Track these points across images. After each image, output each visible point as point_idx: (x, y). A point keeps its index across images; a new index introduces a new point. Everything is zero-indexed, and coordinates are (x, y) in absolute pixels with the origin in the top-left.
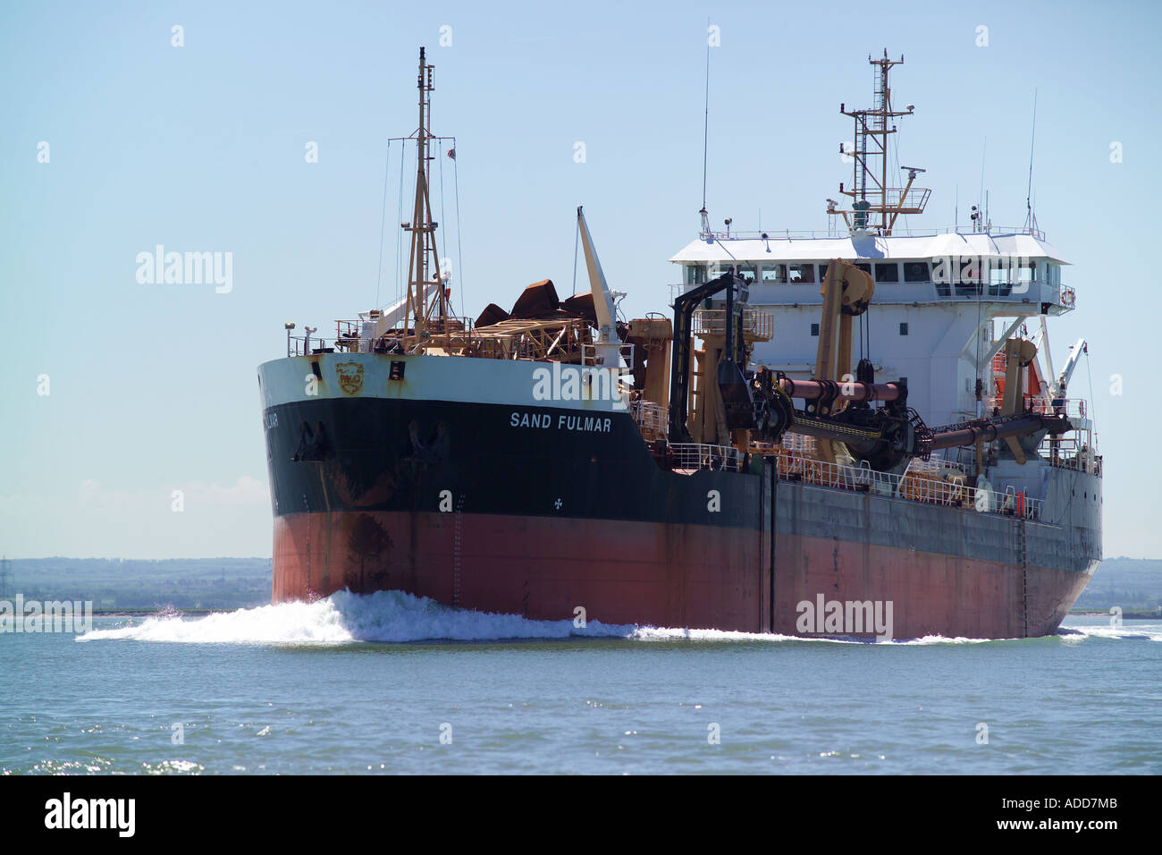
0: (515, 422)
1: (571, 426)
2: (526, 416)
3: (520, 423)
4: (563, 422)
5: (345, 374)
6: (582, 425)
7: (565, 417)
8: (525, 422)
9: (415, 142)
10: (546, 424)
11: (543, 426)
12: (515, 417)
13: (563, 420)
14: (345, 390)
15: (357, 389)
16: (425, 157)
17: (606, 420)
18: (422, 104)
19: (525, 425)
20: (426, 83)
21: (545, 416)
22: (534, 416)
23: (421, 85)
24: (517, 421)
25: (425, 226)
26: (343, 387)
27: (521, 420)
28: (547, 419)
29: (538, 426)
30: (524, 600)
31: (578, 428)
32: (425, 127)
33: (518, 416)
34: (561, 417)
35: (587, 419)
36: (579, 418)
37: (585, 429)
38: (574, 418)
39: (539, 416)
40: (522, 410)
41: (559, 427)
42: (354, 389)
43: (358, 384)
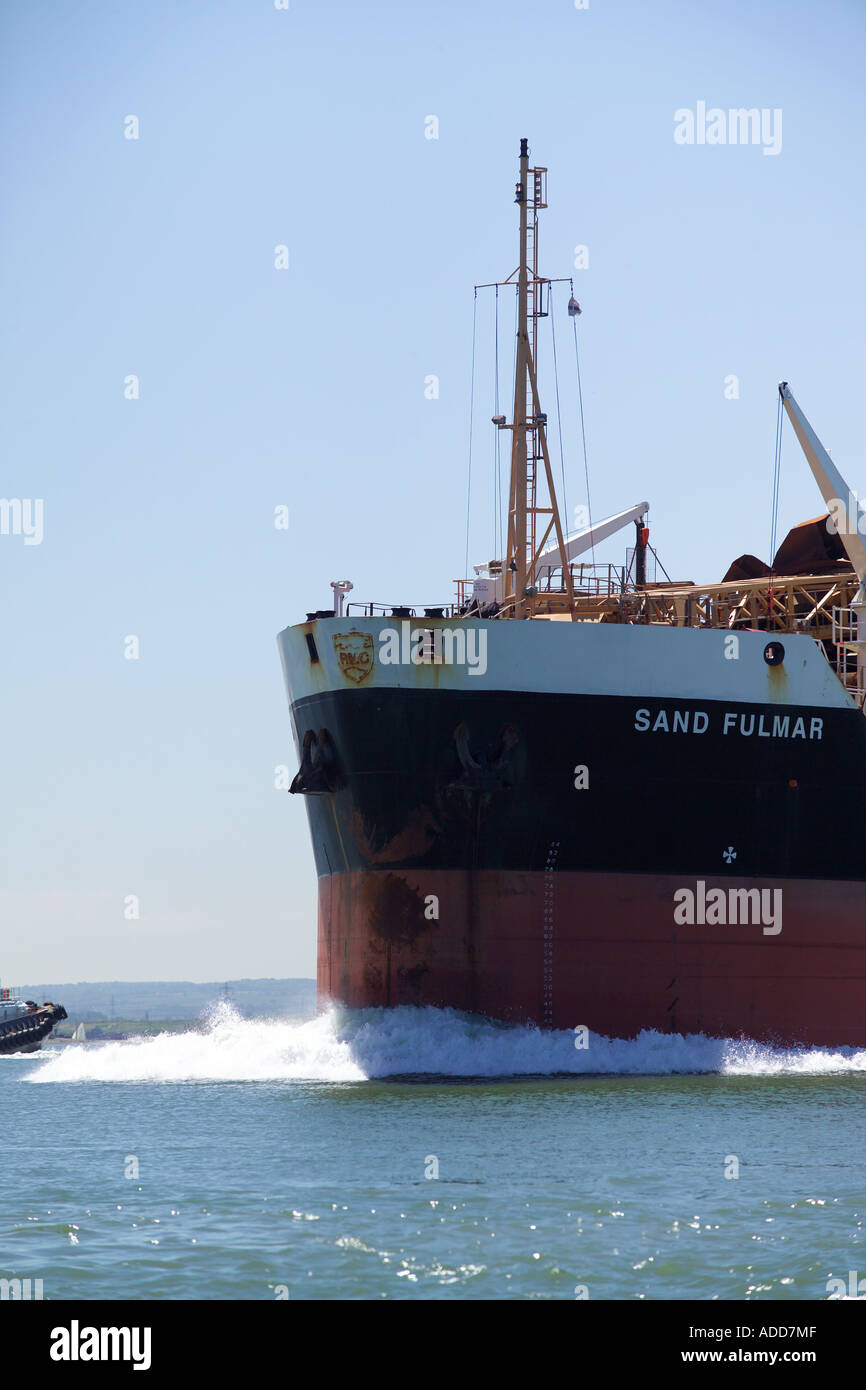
0: (642, 724)
1: (747, 729)
2: (662, 714)
3: (652, 724)
4: (733, 724)
5: (346, 652)
6: (768, 727)
7: (735, 716)
8: (661, 722)
9: (513, 289)
10: (700, 726)
11: (696, 730)
12: (643, 715)
13: (731, 720)
14: (348, 676)
15: (366, 674)
16: (530, 312)
17: (814, 720)
18: (524, 228)
19: (661, 729)
20: (530, 195)
21: (697, 715)
22: (677, 715)
23: (521, 198)
24: (647, 722)
25: (529, 421)
26: (345, 671)
27: (653, 719)
28: (701, 720)
29: (685, 729)
30: (669, 1009)
31: (761, 733)
32: (530, 264)
33: (648, 714)
34: (728, 716)
35: (777, 719)
36: (762, 717)
37: (774, 735)
38: (753, 717)
39: (687, 714)
40: (654, 704)
41: (725, 732)
42: (362, 674)
43: (367, 667)
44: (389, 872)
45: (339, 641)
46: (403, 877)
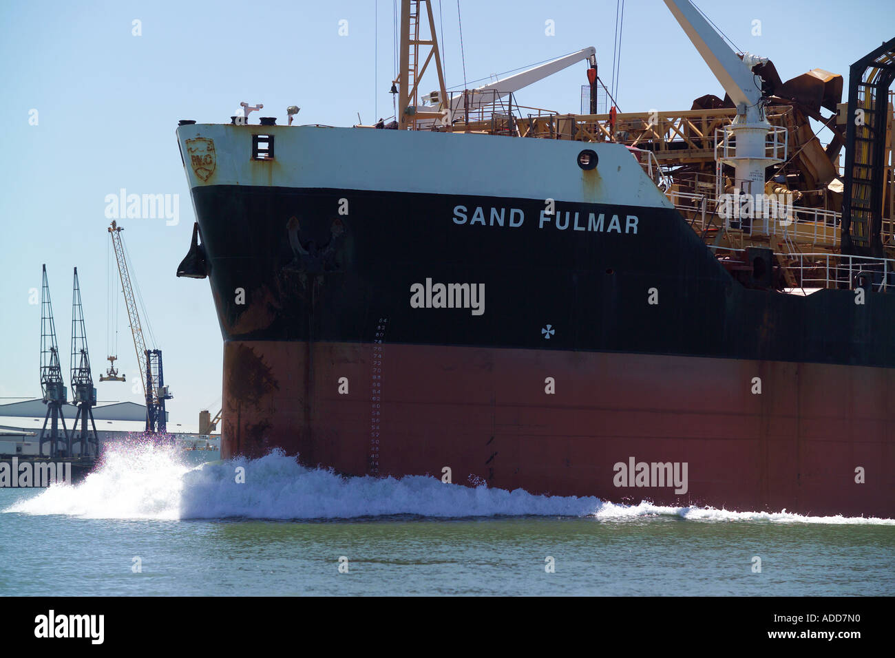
0: (460, 219)
1: (562, 223)
2: (479, 210)
3: (470, 218)
4: (549, 219)
5: (195, 154)
6: (583, 223)
7: (550, 212)
8: (479, 216)
10: (516, 221)
11: (512, 224)
13: (546, 216)
14: (198, 175)
15: (211, 173)
17: (629, 218)
19: (478, 223)
21: (513, 211)
22: (494, 211)
24: (465, 218)
26: (196, 171)
27: (470, 214)
28: (517, 215)
29: (501, 223)
30: (488, 462)
31: (576, 228)
33: (465, 210)
34: (543, 212)
35: (592, 216)
36: (577, 215)
37: (590, 229)
38: (568, 214)
39: (503, 210)
40: (471, 202)
41: (541, 226)
42: (207, 173)
43: (210, 168)
44: (240, 342)
45: (191, 145)
46: (250, 347)
